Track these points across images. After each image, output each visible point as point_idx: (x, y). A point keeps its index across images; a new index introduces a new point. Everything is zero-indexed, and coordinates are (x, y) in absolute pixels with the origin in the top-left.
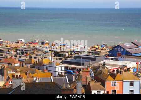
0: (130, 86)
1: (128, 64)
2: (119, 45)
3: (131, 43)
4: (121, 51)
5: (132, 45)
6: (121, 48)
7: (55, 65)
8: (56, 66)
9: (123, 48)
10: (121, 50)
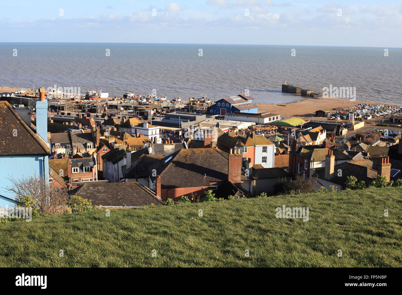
0: (263, 152)
1: (239, 125)
2: (223, 100)
3: (238, 96)
4: (225, 107)
5: (240, 98)
6: (226, 102)
7: (147, 127)
8: (149, 129)
9: (228, 103)
10: (225, 105)
